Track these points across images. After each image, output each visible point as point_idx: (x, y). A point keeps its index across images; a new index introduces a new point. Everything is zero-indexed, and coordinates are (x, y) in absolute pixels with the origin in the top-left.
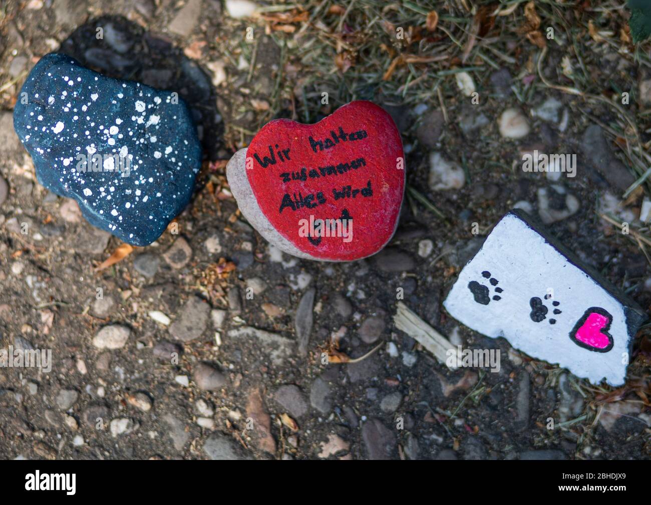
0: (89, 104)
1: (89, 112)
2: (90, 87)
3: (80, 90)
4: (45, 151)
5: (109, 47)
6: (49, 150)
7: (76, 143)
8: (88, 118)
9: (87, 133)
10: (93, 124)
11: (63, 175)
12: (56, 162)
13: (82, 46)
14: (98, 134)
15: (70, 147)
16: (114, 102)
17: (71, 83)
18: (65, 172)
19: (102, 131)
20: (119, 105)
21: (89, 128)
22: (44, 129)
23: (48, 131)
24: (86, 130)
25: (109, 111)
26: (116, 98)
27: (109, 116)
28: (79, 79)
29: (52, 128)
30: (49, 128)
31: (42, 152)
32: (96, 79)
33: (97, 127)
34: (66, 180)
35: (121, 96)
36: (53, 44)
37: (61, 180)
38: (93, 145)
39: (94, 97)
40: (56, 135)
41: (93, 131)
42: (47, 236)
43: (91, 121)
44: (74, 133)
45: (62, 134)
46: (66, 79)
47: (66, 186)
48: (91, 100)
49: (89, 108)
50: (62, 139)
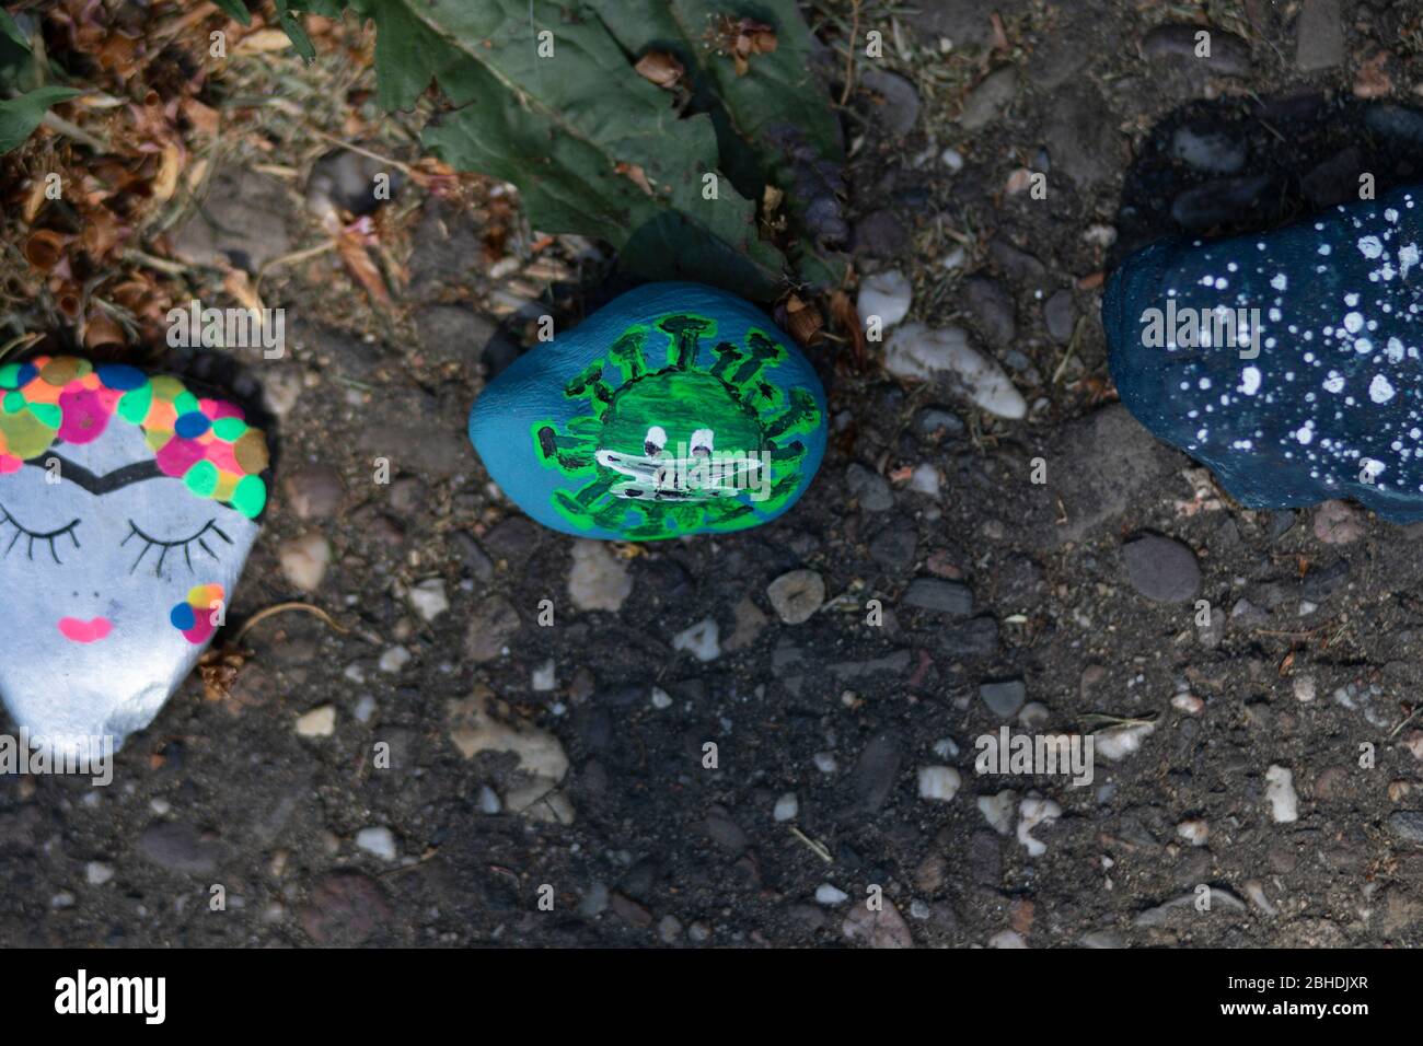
0: (1278, 301)
1: (1288, 317)
2: (1260, 270)
3: (1247, 286)
4: (1253, 439)
5: (1207, 174)
6: (1259, 434)
7: (1297, 389)
8: (1293, 329)
9: (1309, 357)
10: (1308, 335)
11: (1312, 463)
12: (1287, 448)
13: (1156, 203)
14: (1329, 348)
15: (1293, 406)
16: (1322, 269)
17: (1222, 283)
18: (1312, 457)
19: (1333, 337)
20: (1333, 269)
21: (1308, 347)
22: (1225, 400)
23: (1235, 400)
24: (1302, 354)
25: (1324, 292)
26: (1322, 260)
27: (1329, 301)
28: (1232, 267)
29: (1240, 389)
30: (1233, 393)
31: (1247, 445)
32: (1261, 246)
33: (1319, 336)
34: (1323, 470)
35: (1325, 250)
36: (1103, 234)
37: (1314, 475)
38: (1333, 374)
39: (1280, 282)
40: (1253, 398)
41: (1316, 346)
42: (1322, 598)
43: (1302, 331)
44: (1284, 374)
45: (1265, 387)
46: (1208, 281)
47: (1330, 481)
48: (1276, 293)
49: (1282, 309)
50: (1269, 399)
